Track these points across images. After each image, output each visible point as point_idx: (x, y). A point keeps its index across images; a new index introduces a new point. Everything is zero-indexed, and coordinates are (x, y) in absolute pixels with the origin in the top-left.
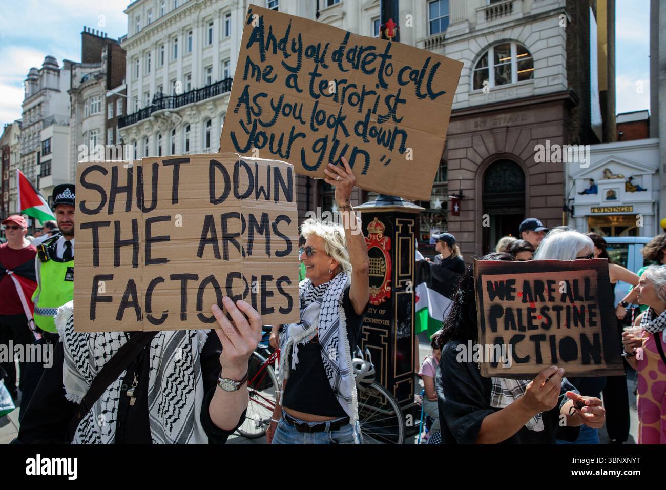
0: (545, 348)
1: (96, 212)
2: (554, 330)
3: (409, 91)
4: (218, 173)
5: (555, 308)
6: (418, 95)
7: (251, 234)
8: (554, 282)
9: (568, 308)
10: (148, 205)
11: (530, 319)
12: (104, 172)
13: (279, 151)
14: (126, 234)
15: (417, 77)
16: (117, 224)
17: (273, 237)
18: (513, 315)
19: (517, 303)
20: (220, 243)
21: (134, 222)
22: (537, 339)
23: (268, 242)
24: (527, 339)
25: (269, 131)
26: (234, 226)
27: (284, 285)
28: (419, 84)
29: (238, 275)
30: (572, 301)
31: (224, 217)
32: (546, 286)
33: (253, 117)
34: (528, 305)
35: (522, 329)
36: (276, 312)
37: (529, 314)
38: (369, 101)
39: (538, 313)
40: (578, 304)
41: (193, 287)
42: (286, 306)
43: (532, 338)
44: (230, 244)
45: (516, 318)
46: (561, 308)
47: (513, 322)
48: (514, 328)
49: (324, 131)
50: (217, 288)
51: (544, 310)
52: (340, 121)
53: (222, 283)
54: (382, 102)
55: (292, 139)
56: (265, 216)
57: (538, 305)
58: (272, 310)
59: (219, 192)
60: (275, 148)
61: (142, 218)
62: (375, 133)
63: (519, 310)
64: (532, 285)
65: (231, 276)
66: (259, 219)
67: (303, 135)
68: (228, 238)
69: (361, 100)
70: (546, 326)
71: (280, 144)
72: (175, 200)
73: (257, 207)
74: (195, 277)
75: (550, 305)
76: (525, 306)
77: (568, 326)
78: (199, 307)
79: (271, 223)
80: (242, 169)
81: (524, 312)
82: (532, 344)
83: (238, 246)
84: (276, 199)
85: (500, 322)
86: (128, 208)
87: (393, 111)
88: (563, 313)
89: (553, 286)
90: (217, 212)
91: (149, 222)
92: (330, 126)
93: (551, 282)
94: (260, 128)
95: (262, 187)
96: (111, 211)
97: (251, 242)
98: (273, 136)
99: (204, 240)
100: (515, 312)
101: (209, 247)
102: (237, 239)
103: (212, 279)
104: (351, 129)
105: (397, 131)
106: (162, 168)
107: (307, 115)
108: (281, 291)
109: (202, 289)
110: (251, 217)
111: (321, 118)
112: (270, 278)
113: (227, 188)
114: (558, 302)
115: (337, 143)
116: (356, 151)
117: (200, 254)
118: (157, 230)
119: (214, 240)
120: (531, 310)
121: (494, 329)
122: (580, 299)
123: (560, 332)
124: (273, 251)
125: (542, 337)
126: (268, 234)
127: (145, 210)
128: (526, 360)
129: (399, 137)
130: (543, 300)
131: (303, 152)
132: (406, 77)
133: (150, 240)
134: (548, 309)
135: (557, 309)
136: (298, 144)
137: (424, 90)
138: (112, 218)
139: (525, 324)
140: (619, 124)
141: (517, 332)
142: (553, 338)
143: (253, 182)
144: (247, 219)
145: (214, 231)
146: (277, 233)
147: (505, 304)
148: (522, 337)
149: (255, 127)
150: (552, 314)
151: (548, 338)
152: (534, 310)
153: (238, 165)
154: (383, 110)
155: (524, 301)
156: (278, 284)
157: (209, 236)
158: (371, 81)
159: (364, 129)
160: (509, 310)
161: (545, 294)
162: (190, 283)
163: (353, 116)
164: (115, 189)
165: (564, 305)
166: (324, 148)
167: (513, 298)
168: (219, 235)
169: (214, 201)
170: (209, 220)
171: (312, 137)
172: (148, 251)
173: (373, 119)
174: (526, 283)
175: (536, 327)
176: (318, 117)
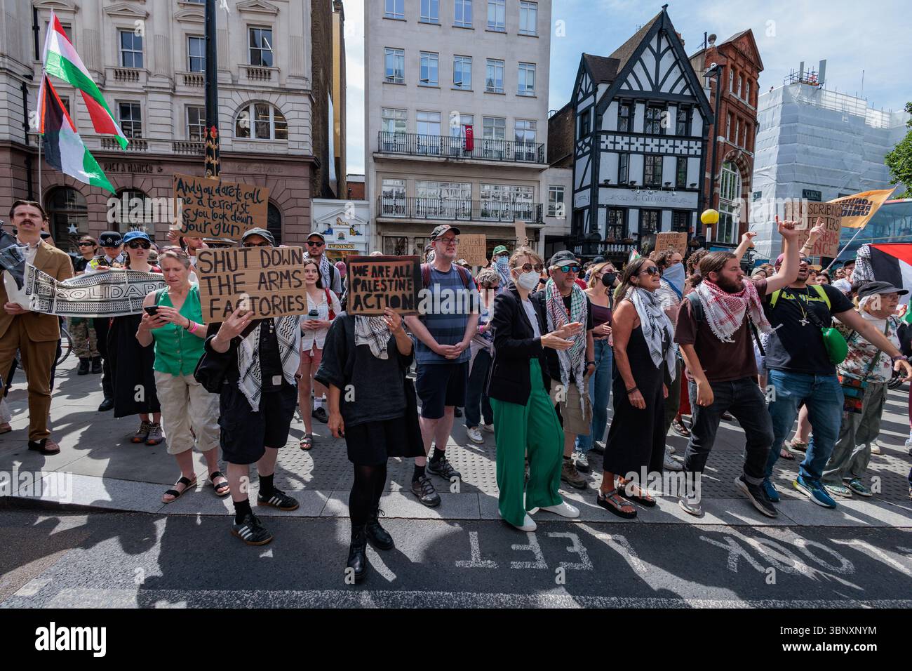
0: (383, 301)
1: (208, 272)
2: (388, 292)
3: (250, 201)
4: (265, 254)
5: (389, 281)
6: (254, 202)
7: (281, 280)
8: (389, 267)
9: (396, 280)
10: (233, 269)
11: (375, 286)
12: (210, 254)
13: (201, 230)
14: (224, 281)
15: (252, 196)
16: (219, 277)
17: (292, 280)
18: (366, 284)
19: (369, 278)
20: (268, 284)
21: (228, 276)
22: (378, 296)
23: (290, 282)
24: (373, 296)
25: (194, 224)
26: (273, 277)
27: (299, 299)
28: (253, 198)
29: (277, 296)
30: (399, 277)
31: (269, 273)
32: (385, 269)
33: (186, 219)
34: (375, 279)
35: (371, 291)
36: (296, 310)
37: (375, 284)
38: (235, 207)
39: (379, 283)
40: (402, 279)
41: (257, 302)
42: (301, 308)
43: (376, 296)
44: (272, 284)
45: (368, 286)
46: (393, 281)
47: (366, 287)
48: (366, 290)
49: (218, 221)
50: (267, 301)
51: (383, 281)
52: (224, 216)
53: (270, 300)
54: (240, 207)
55: (205, 225)
56: (288, 272)
57: (380, 279)
58: (293, 309)
59: (266, 263)
60: (199, 230)
61: (231, 274)
62: (239, 219)
63: (370, 281)
64: (377, 268)
65: (273, 297)
66: (284, 273)
67: (210, 223)
68: (271, 281)
69: (231, 207)
70: (384, 290)
71: (201, 227)
72: (246, 266)
73: (283, 268)
74: (258, 298)
75: (387, 279)
76: (372, 280)
77: (396, 290)
78: (261, 310)
79: (291, 274)
80: (276, 253)
81: (372, 282)
82: (376, 299)
83: (276, 285)
84: (293, 264)
85: (359, 287)
86: (224, 270)
87: (245, 209)
88: (394, 283)
89: (389, 269)
90: (265, 271)
91: (234, 276)
92: (221, 218)
93: (387, 267)
94: (190, 223)
95: (286, 260)
96: (216, 271)
97: (281, 283)
98: (197, 226)
99: (260, 283)
100: (367, 283)
101: (263, 285)
102: (276, 282)
103: (265, 298)
104: (229, 219)
105: (248, 217)
106: (238, 252)
107: (210, 215)
108: (298, 302)
109: (261, 302)
110: (281, 273)
111: (216, 215)
112: (292, 297)
113: (269, 261)
114: (391, 277)
115: (225, 224)
116: (233, 226)
117: (259, 288)
118: (238, 279)
119: (265, 282)
120: (375, 281)
121: (355, 291)
122: (403, 276)
123: (391, 293)
124: (292, 286)
125: (382, 296)
126: (289, 279)
127: (232, 271)
128: (372, 307)
129: (249, 219)
130: (383, 276)
131: (211, 230)
132: (247, 196)
133: (235, 284)
134: (385, 281)
135: (391, 281)
136: (208, 227)
137: (255, 201)
138: (217, 275)
139: (372, 288)
140: (348, 182)
141: (368, 293)
142: (387, 296)
143: (281, 258)
144: (279, 273)
145: (265, 279)
146: (294, 278)
147: (362, 278)
148: (371, 295)
149: (188, 222)
150: (388, 284)
151: (384, 296)
152: (378, 281)
153: (273, 251)
154: (241, 209)
155: (373, 277)
156: (296, 299)
157: (263, 281)
158: (234, 199)
159: (235, 218)
160: (364, 281)
161: (384, 273)
162: (255, 300)
163: (229, 213)
164: (217, 262)
165: (394, 279)
166: (220, 226)
167: (366, 275)
168: (267, 280)
169: (264, 267)
170: (262, 274)
171: (214, 224)
172: (235, 288)
173: (238, 214)
174: (374, 268)
175: (378, 290)
176: (214, 216)
